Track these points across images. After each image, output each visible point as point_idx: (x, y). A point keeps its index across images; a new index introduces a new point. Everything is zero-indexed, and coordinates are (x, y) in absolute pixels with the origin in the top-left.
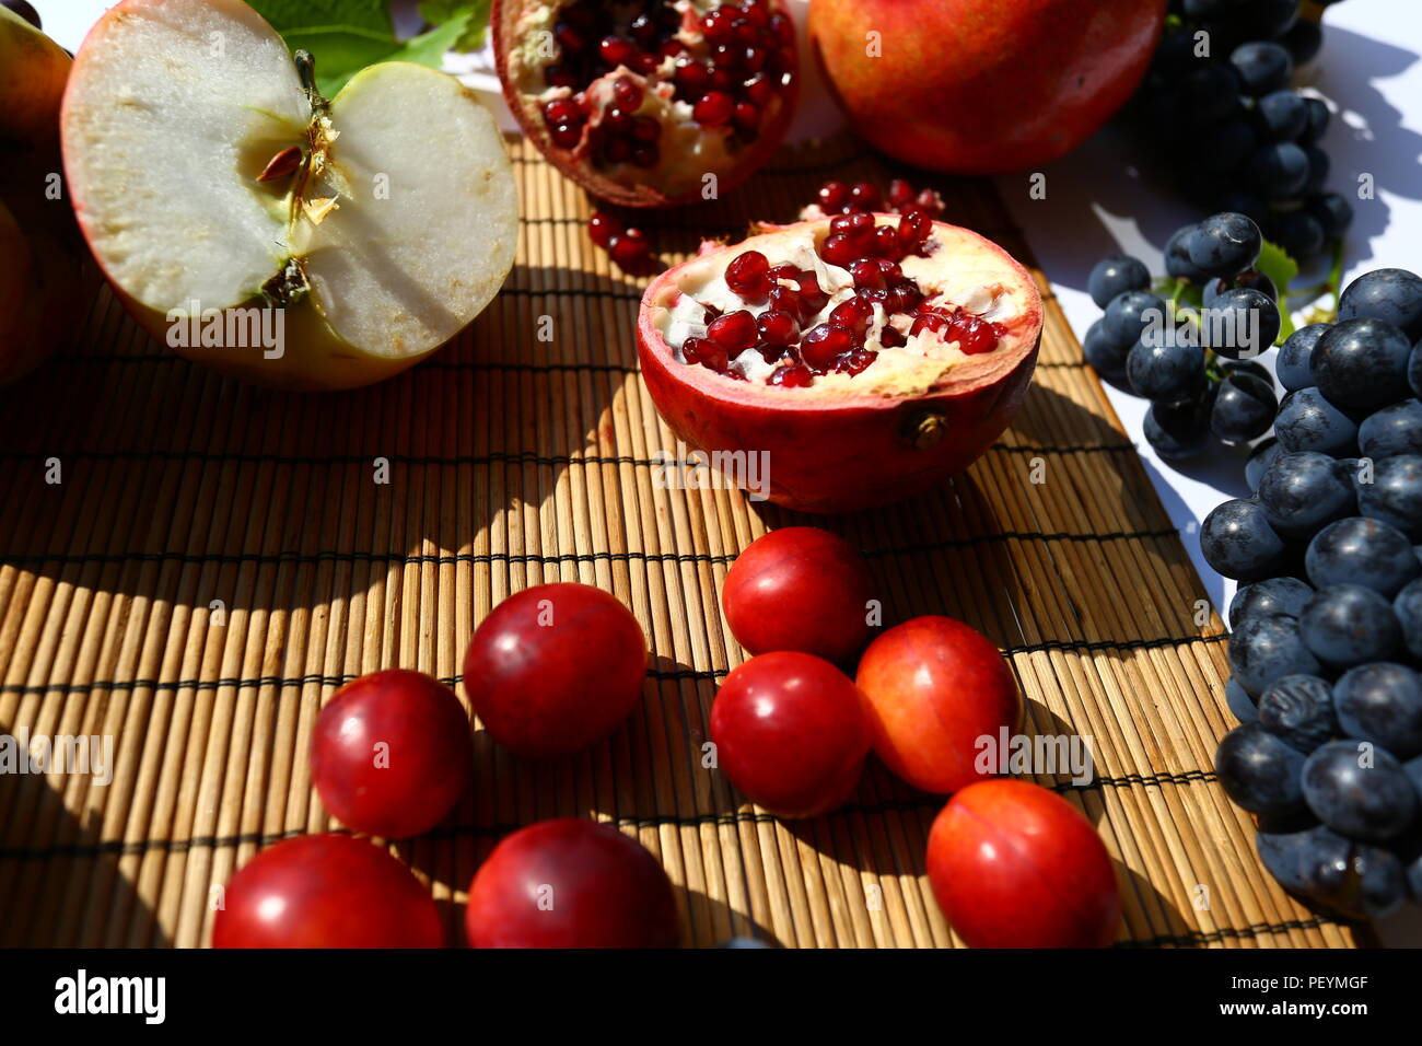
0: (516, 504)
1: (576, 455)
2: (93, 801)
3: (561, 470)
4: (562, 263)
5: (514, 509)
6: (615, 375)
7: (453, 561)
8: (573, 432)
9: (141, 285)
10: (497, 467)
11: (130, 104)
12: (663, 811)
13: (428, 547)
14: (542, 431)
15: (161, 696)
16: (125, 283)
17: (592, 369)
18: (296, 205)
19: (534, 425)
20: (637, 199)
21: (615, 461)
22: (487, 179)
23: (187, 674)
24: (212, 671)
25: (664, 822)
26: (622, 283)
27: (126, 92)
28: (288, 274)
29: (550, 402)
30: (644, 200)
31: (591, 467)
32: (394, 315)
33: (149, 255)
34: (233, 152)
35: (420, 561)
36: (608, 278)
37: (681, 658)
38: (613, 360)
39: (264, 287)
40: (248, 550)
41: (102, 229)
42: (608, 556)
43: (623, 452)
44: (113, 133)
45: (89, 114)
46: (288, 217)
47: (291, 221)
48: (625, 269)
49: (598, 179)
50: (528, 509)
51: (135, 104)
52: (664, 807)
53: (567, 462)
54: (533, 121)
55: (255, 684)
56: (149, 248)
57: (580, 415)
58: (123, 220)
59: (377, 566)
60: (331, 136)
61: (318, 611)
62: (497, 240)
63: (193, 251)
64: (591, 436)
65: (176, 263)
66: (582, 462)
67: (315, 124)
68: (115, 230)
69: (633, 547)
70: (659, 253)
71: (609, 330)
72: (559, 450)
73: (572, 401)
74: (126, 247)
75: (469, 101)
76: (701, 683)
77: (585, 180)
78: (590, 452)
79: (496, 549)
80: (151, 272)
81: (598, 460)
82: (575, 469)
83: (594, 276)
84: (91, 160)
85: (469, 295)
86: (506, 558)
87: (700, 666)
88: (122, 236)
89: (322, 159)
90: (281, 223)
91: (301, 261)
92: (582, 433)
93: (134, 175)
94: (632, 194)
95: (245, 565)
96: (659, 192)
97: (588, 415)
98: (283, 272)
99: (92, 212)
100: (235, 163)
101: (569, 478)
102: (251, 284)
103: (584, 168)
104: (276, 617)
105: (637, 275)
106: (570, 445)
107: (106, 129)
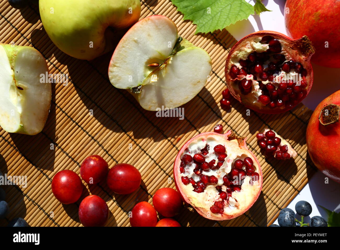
0: (151, 139)
1: (169, 138)
2: (59, 135)
3: (164, 139)
4: (211, 93)
5: (150, 139)
6: (193, 128)
7: (133, 140)
8: (174, 134)
9: (112, 78)
10: (155, 129)
11: (135, 41)
12: (122, 206)
13: (132, 134)
14: (169, 128)
15: (77, 126)
16: (110, 77)
17: (191, 123)
18: (151, 74)
19: (169, 126)
20: (236, 97)
21: (174, 146)
22: (198, 83)
23: (82, 126)
24: (86, 128)
25: (121, 207)
26: (218, 107)
27: (136, 39)
28: (139, 88)
29: (177, 123)
30: (237, 98)
31: (169, 143)
32: (154, 102)
33: (117, 74)
34: (148, 58)
35: (128, 135)
36: (216, 104)
37: (148, 188)
38: (196, 125)
39: (132, 88)
40: (106, 111)
41: (113, 65)
42: (155, 162)
43: (177, 146)
44: (128, 46)
45: (126, 41)
46: (147, 76)
47: (147, 77)
48: (221, 105)
49: (232, 87)
50: (153, 141)
51: (136, 41)
52: (123, 206)
53: (167, 138)
54: (228, 67)
55: (90, 136)
56: (118, 72)
57: (179, 131)
58: (117, 65)
59: (121, 130)
60: (170, 62)
61: (108, 130)
62: (188, 96)
63: (125, 76)
64: (176, 137)
65: (121, 77)
66: (169, 141)
67: (169, 58)
68: (115, 66)
69: (160, 164)
70: (233, 107)
71: (202, 118)
72: (167, 135)
73: (180, 127)
74: (114, 70)
75: (209, 64)
76: (146, 194)
77: (229, 85)
78: (172, 140)
79: (140, 145)
80: (115, 77)
81: (172, 143)
82: (166, 141)
83: (215, 101)
84: (120, 51)
85: (172, 105)
86: (140, 147)
87: (149, 192)
88: (115, 68)
89: (164, 66)
90: (145, 77)
91: (143, 86)
92: (175, 135)
93: (125, 57)
94: (236, 95)
95: (104, 113)
96: (241, 100)
97: (180, 132)
98: (138, 87)
99: (113, 61)
100: (146, 61)
101: (164, 142)
102: (131, 87)
103: (231, 83)
104: (102, 126)
105: (222, 108)
106: (171, 135)
107: (127, 45)
